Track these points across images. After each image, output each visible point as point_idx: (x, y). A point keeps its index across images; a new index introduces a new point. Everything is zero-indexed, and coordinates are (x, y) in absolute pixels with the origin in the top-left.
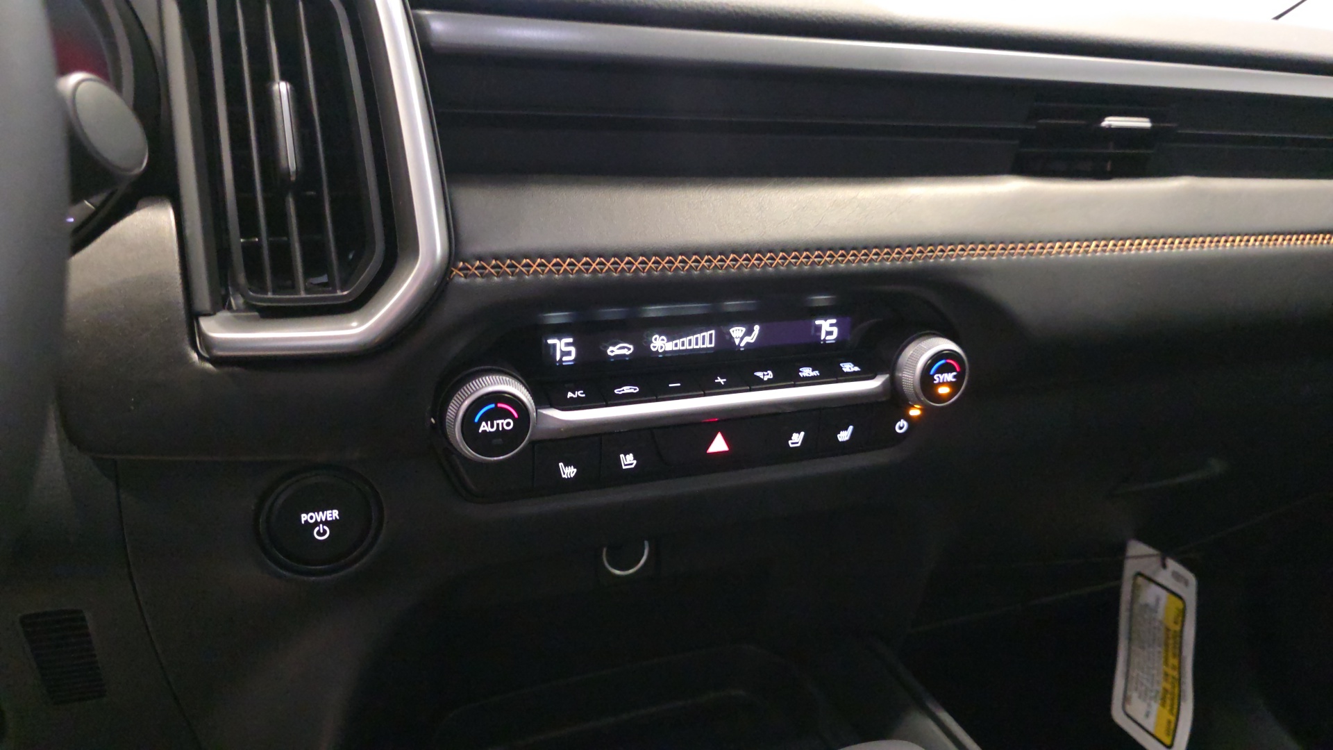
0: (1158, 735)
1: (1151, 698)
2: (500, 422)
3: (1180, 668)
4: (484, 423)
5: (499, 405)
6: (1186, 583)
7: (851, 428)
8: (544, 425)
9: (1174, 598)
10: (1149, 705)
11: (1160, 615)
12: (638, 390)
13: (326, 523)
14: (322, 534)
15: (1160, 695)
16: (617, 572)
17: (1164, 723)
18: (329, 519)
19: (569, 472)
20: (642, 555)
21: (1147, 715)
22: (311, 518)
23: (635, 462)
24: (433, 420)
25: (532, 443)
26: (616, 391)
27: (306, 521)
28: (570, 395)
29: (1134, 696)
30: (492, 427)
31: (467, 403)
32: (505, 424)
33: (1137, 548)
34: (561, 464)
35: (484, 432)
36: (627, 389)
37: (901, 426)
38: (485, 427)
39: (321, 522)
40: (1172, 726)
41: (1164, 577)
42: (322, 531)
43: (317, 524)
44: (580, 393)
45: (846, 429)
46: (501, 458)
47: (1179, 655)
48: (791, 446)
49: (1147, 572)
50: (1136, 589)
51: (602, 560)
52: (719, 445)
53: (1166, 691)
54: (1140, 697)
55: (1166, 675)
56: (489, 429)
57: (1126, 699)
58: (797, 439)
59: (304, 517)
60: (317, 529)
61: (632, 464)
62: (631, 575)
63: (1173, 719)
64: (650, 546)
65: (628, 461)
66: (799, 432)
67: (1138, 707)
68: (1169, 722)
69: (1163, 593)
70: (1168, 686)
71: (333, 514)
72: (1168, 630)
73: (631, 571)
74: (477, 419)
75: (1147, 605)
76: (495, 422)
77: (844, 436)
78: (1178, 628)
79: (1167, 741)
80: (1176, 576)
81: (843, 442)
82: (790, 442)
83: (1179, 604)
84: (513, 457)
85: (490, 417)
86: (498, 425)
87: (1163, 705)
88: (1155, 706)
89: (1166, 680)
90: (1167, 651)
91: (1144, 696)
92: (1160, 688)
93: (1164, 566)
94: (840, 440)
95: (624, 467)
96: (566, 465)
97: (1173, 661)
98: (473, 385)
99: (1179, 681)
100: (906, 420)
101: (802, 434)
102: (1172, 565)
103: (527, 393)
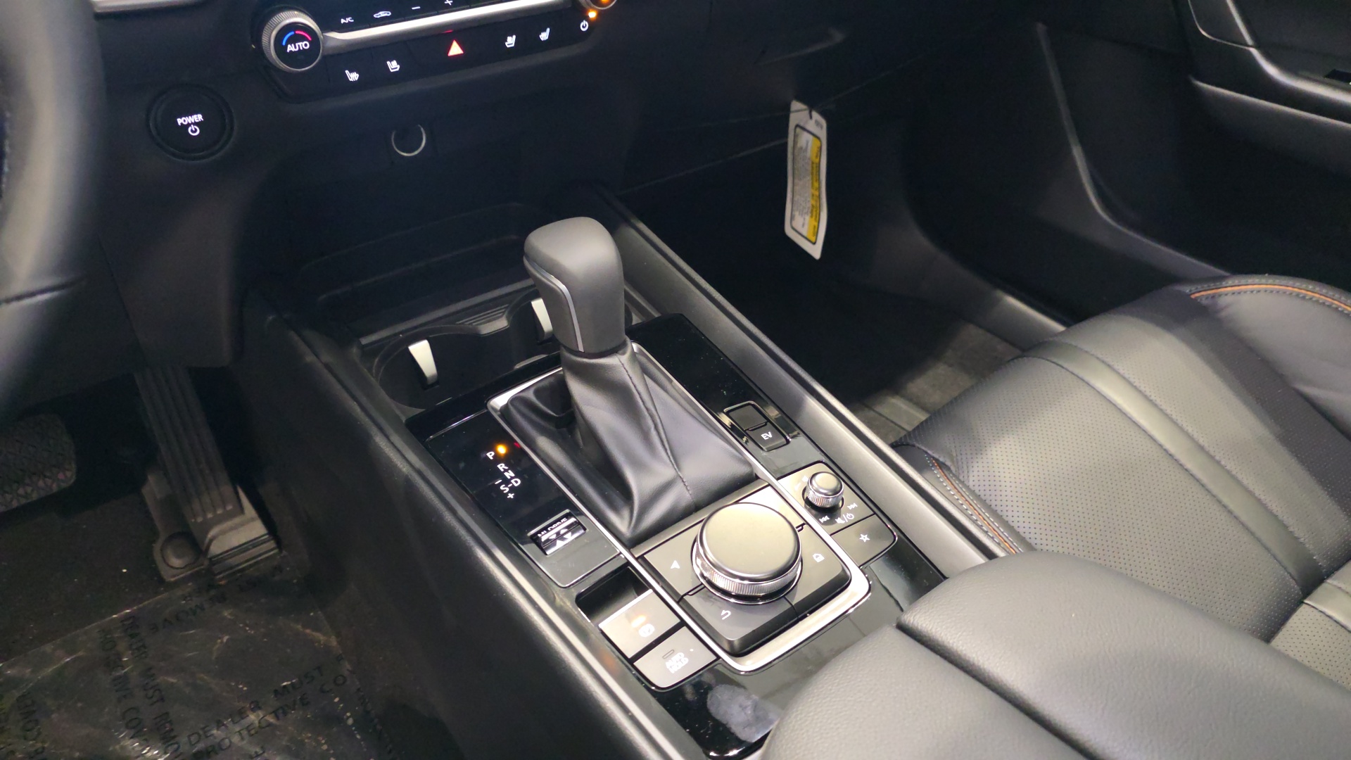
0: (808, 237)
1: (805, 213)
2: (300, 44)
3: (819, 188)
4: (289, 46)
5: (297, 32)
6: (822, 127)
7: (548, 30)
8: (330, 44)
9: (815, 139)
10: (804, 219)
11: (809, 154)
12: (390, 14)
13: (195, 124)
14: (194, 131)
15: (810, 210)
16: (405, 154)
17: (812, 227)
18: (197, 121)
19: (353, 77)
20: (422, 139)
21: (803, 225)
22: (185, 121)
23: (399, 66)
24: (253, 46)
25: (324, 57)
26: (375, 16)
27: (182, 124)
28: (343, 21)
29: (797, 214)
30: (295, 47)
31: (274, 33)
32: (303, 45)
33: (796, 105)
34: (347, 72)
35: (291, 51)
36: (382, 14)
37: (584, 26)
38: (291, 48)
39: (192, 123)
40: (816, 230)
41: (811, 126)
42: (194, 129)
43: (189, 125)
44: (349, 20)
45: (545, 31)
46: (307, 68)
47: (819, 180)
48: (508, 46)
49: (802, 124)
50: (796, 136)
51: (393, 147)
52: (455, 50)
53: (813, 206)
54: (799, 214)
55: (813, 195)
56: (293, 49)
57: (792, 218)
58: (511, 41)
59: (180, 121)
60: (190, 129)
61: (396, 68)
62: (415, 156)
63: (816, 224)
64: (425, 130)
65: (393, 66)
66: (512, 36)
67: (798, 222)
68: (815, 227)
69: (810, 137)
70: (814, 203)
71: (198, 118)
72: (813, 163)
73: (416, 153)
74: (284, 43)
75: (801, 148)
76: (297, 44)
77: (544, 36)
78: (817, 160)
79: (813, 240)
80: (817, 123)
81: (544, 41)
82: (506, 44)
83: (818, 143)
84: (314, 67)
85: (293, 40)
86: (299, 46)
87: (812, 217)
88: (808, 218)
89: (813, 198)
90: (812, 179)
91: (802, 214)
92: (809, 205)
93: (811, 117)
94: (542, 39)
95: (392, 71)
96: (351, 71)
97: (816, 185)
98: (275, 19)
99: (819, 197)
100: (586, 21)
101: (514, 37)
102: (815, 115)
103: (314, 23)
